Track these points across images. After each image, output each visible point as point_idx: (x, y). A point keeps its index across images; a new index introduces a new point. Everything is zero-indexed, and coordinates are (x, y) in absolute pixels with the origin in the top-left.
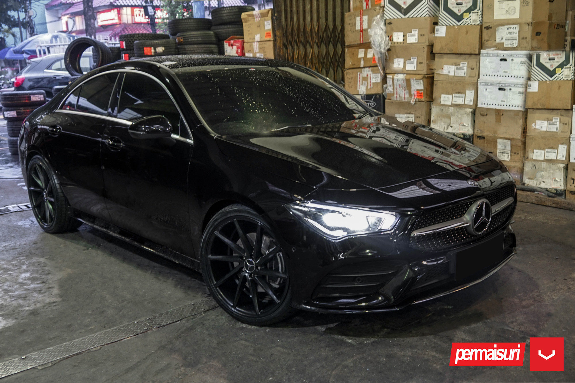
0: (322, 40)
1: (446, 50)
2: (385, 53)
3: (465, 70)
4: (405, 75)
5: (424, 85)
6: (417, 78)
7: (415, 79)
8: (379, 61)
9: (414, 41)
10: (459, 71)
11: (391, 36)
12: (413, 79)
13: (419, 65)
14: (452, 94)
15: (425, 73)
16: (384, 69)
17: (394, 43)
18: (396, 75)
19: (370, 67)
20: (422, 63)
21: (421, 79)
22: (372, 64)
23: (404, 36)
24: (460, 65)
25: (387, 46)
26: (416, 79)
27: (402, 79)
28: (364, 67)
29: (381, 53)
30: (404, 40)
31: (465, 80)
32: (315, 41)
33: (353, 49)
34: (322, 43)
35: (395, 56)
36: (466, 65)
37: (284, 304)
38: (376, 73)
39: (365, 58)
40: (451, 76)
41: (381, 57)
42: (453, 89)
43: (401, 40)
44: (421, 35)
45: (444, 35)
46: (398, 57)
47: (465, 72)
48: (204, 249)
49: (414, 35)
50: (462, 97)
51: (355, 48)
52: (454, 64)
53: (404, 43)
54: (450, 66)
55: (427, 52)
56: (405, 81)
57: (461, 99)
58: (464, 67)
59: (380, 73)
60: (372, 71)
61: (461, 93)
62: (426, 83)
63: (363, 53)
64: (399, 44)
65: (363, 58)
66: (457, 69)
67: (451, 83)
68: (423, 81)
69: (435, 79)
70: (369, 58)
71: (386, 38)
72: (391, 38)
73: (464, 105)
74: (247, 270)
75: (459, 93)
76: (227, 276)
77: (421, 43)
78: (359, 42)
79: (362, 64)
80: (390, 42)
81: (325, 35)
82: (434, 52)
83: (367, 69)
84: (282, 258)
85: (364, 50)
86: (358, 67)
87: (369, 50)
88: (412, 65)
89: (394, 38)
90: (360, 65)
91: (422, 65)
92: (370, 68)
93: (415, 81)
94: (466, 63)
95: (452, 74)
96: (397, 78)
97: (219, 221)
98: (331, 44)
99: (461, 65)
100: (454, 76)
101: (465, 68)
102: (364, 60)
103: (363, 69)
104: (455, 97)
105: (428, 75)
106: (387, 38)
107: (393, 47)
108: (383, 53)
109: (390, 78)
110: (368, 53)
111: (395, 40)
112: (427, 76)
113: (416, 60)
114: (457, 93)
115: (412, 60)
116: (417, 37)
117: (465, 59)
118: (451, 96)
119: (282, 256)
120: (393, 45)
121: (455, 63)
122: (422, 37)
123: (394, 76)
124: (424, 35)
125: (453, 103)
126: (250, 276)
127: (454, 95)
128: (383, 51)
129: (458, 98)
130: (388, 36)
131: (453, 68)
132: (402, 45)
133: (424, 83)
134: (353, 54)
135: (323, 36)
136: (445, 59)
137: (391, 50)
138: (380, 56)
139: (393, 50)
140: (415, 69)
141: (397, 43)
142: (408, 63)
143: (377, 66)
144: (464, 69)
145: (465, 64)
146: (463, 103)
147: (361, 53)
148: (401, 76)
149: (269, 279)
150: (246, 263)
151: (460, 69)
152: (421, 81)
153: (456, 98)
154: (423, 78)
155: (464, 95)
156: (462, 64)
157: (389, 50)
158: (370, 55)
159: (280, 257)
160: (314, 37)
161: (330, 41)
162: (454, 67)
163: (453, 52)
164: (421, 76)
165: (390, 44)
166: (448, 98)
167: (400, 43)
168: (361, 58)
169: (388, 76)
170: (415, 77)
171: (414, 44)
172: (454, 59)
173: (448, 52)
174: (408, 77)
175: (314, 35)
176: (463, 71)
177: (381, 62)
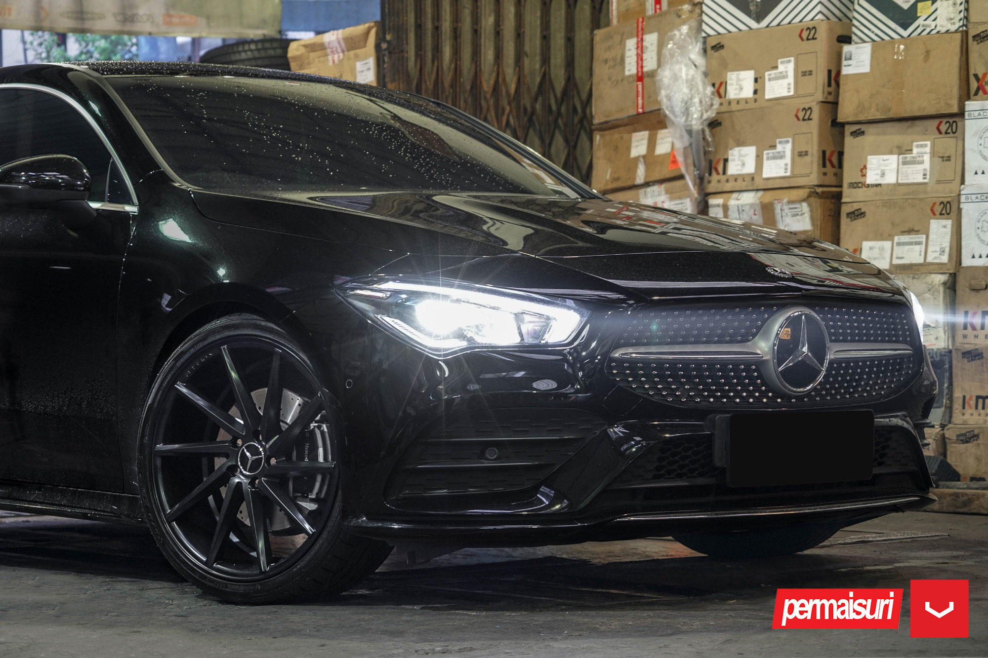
0: (530, 120)
1: (873, 110)
2: (703, 131)
3: (927, 165)
4: (760, 193)
5: (812, 218)
6: (793, 198)
7: (785, 200)
8: (686, 157)
9: (784, 93)
10: (909, 169)
11: (721, 84)
12: (780, 200)
13: (797, 158)
14: (890, 238)
15: (815, 183)
16: (701, 182)
17: (730, 103)
18: (735, 195)
19: (661, 182)
20: (806, 153)
21: (804, 200)
22: (667, 173)
23: (756, 80)
24: (910, 151)
25: (707, 112)
26: (789, 202)
27: (752, 205)
28: (647, 184)
29: (690, 132)
30: (755, 92)
31: (925, 192)
32: (508, 121)
33: (615, 135)
34: (531, 132)
35: (731, 142)
36: (928, 149)
37: (324, 535)
38: (680, 198)
39: (650, 158)
40: (888, 185)
41: (691, 145)
42: (893, 225)
43: (748, 92)
44: (803, 74)
45: (866, 68)
46: (740, 143)
47: (925, 170)
48: (147, 431)
49: (784, 76)
50: (919, 243)
51: (622, 129)
52: (895, 150)
53: (756, 101)
54: (886, 157)
55: (821, 121)
56: (758, 212)
57: (917, 247)
58: (921, 155)
59: (689, 195)
60: (667, 192)
61: (917, 232)
62: (819, 213)
63: (645, 142)
64: (742, 106)
65: (644, 157)
66: (904, 163)
67: (889, 204)
68: (809, 205)
69: (844, 200)
70: (659, 156)
71: (705, 89)
72: (719, 89)
73: (925, 264)
74: (245, 470)
75: (910, 231)
76: (196, 491)
77: (804, 96)
78: (632, 112)
79: (641, 175)
80: (717, 101)
81: (538, 106)
82: (840, 119)
83: (655, 188)
84: (327, 435)
85: (646, 134)
86: (629, 183)
87: (662, 133)
88: (778, 162)
89: (729, 87)
90: (635, 179)
91: (808, 159)
92: (663, 186)
93: (785, 207)
94: (928, 143)
95: (890, 179)
96: (737, 202)
97: (187, 356)
98: (557, 134)
99: (915, 150)
100: (898, 185)
101: (927, 158)
102: (645, 163)
103: (642, 191)
104: (899, 244)
105: (825, 189)
106: (710, 89)
107: (726, 115)
108: (698, 131)
109: (718, 206)
110: (658, 142)
111: (732, 93)
112: (819, 190)
113: (788, 148)
114: (903, 233)
115: (779, 148)
116: (791, 79)
117: (925, 133)
118: (887, 244)
119: (326, 430)
120: (724, 108)
121: (899, 147)
122: (808, 77)
123: (729, 199)
124: (810, 73)
125: (896, 262)
126: (252, 483)
127: (896, 239)
128: (696, 125)
129: (907, 247)
130: (713, 85)
131: (893, 160)
132: (751, 105)
133: (811, 211)
134: (616, 148)
135: (533, 108)
136: (872, 136)
137: (720, 124)
138: (687, 144)
139: (726, 123)
140: (788, 174)
141: (738, 102)
142: (768, 159)
143: (681, 177)
144: (922, 162)
145: (926, 145)
146: (921, 261)
147: (639, 145)
148: (748, 198)
149: (295, 491)
150: (243, 454)
151: (913, 162)
152: (805, 205)
153: (901, 247)
154: (809, 196)
155: (924, 236)
156: (918, 146)
157: (714, 124)
158: (662, 148)
159: (322, 433)
160: (503, 110)
161: (556, 125)
162: (894, 158)
163: (891, 115)
164: (803, 193)
165: (716, 106)
166: (882, 249)
167: (746, 101)
168: (637, 159)
169: (713, 201)
170: (786, 196)
171: (785, 101)
172: (894, 135)
173: (879, 116)
174: (768, 197)
175: (504, 102)
176: (920, 167)
177: (690, 161)
